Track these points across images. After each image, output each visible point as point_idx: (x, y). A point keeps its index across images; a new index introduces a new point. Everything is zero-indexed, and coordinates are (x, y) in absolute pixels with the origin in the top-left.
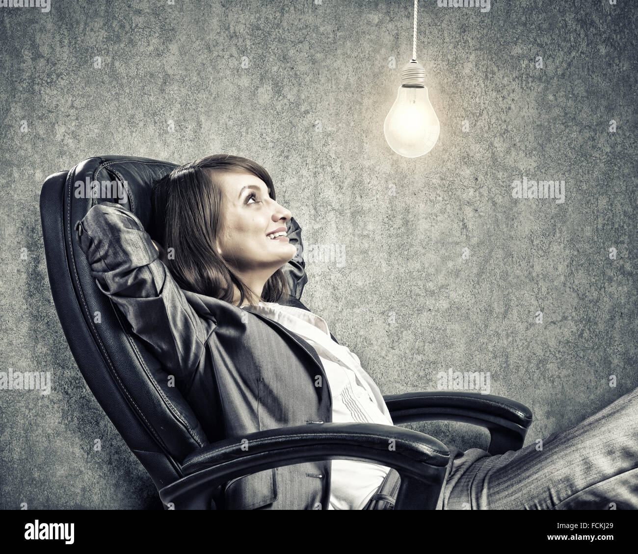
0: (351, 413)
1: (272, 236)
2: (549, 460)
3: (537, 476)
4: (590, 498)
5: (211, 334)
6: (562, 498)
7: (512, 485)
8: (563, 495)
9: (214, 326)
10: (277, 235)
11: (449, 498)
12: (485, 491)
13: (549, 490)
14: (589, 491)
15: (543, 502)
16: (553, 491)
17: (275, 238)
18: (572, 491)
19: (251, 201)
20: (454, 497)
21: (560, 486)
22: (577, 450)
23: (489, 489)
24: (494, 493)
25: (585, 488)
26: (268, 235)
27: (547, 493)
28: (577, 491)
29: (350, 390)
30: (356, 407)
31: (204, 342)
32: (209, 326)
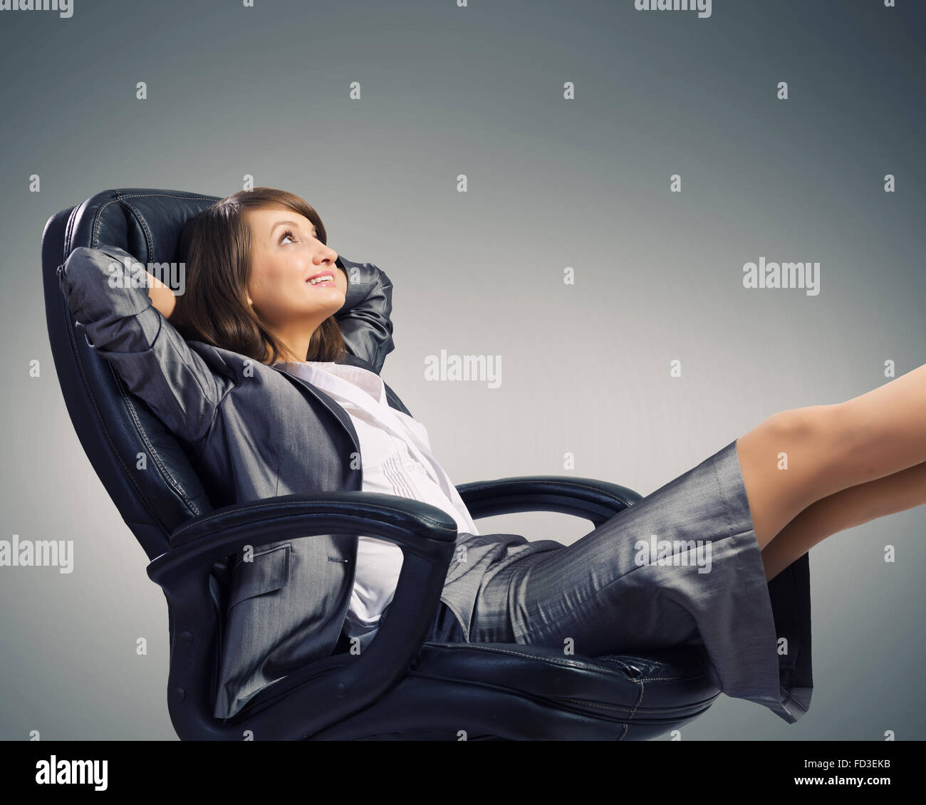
0: (394, 488)
1: (314, 281)
2: (595, 542)
3: (579, 559)
4: (634, 583)
5: (227, 395)
6: (603, 584)
7: (554, 570)
8: (604, 581)
9: (231, 386)
10: (319, 280)
11: (486, 587)
12: (526, 579)
13: (590, 575)
14: (633, 576)
15: (583, 589)
16: (594, 576)
17: (317, 283)
18: (614, 575)
19: (286, 241)
20: (493, 586)
21: (602, 570)
22: (625, 529)
23: (531, 576)
24: (534, 580)
25: (628, 573)
26: (309, 280)
27: (588, 578)
28: (620, 576)
29: (397, 462)
30: (402, 480)
31: (216, 404)
32: (227, 386)
